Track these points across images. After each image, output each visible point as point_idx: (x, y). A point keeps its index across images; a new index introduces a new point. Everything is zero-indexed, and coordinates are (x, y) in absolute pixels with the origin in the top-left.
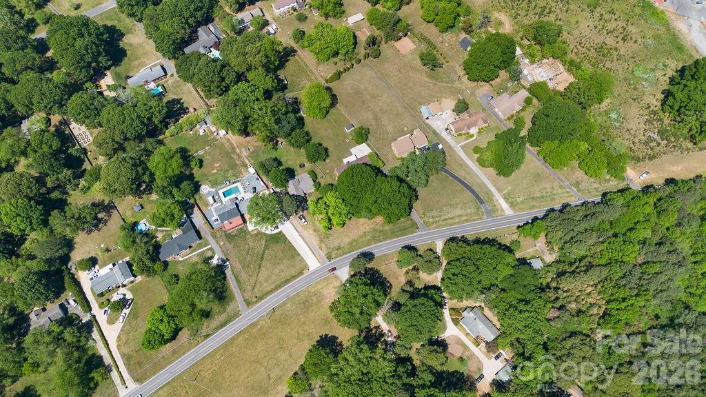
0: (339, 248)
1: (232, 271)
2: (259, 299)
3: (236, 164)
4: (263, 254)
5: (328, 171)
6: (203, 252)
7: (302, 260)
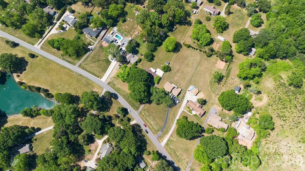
0: (114, 85)
1: (89, 54)
2: (83, 68)
3: (130, 33)
4: (100, 61)
5: (144, 65)
6: (92, 42)
7: (104, 75)
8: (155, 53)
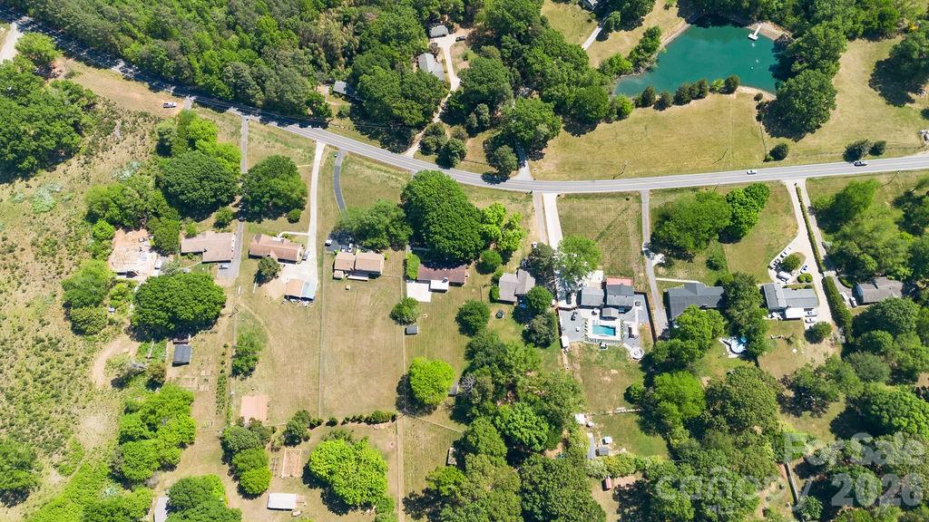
0: (514, 200)
1: (642, 239)
2: (625, 196)
4: (599, 237)
5: (473, 290)
6: (667, 276)
7: (559, 209)
8: (466, 344)
